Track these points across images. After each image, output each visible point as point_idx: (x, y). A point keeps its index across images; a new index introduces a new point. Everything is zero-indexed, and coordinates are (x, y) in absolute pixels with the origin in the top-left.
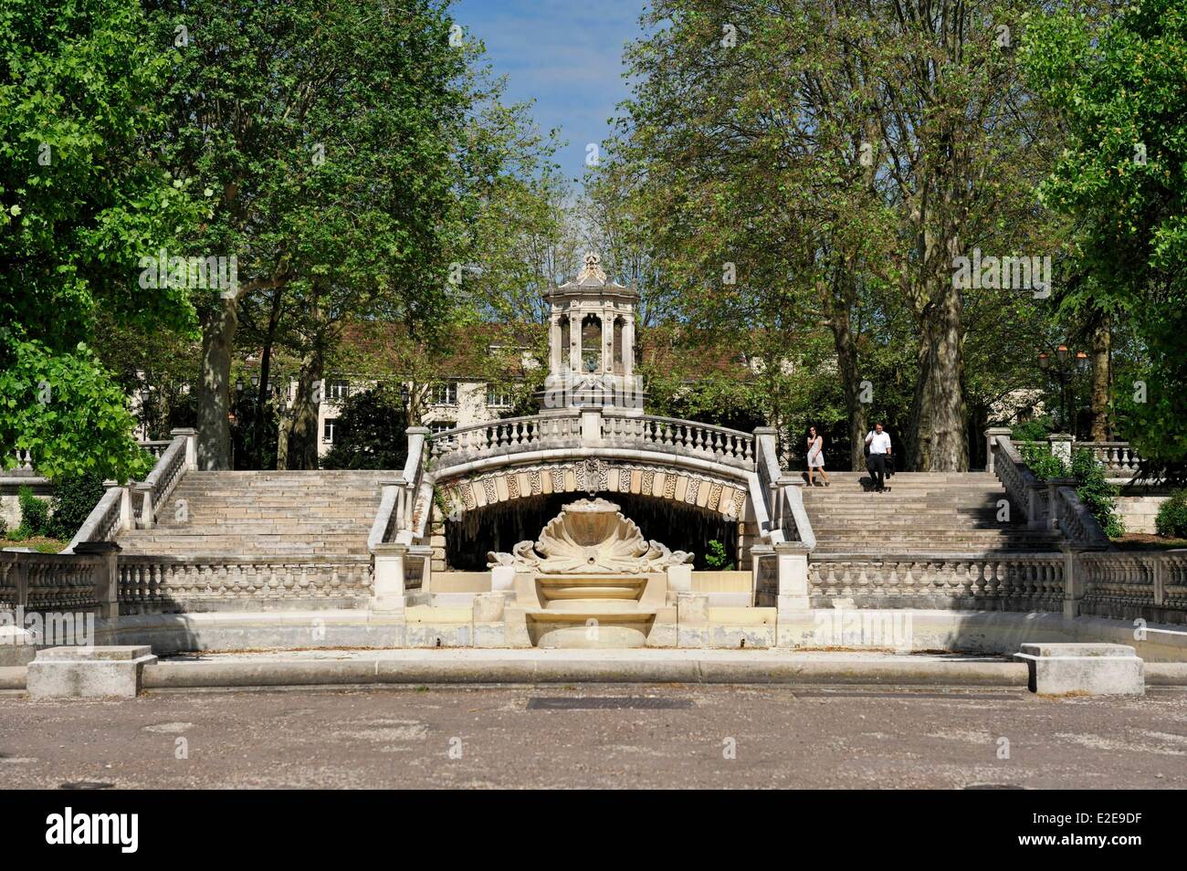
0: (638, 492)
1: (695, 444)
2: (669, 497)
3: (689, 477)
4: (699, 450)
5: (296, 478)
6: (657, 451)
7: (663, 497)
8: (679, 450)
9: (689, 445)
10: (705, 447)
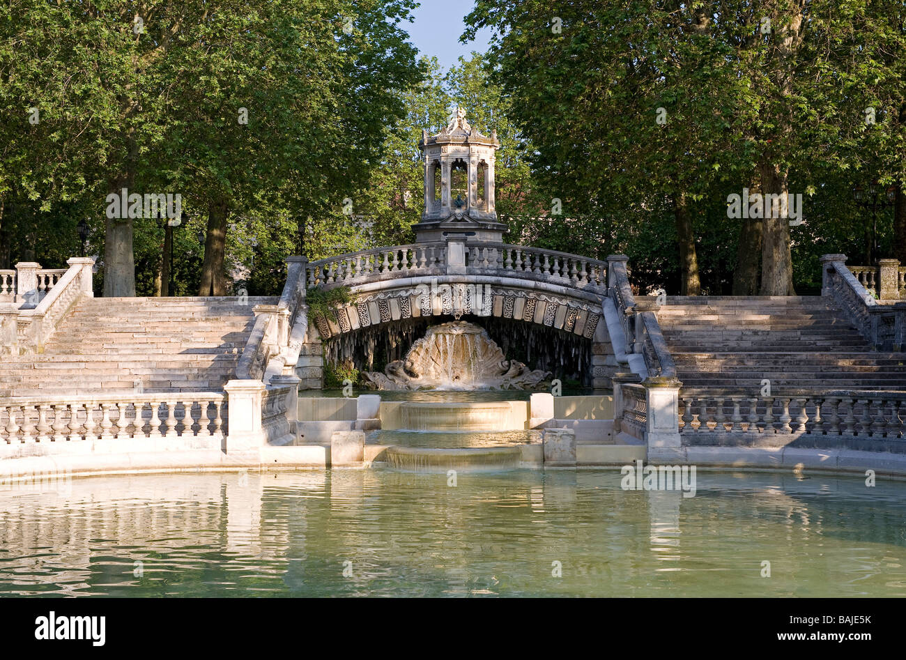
0: (500, 315)
1: (552, 272)
2: (528, 320)
3: (547, 302)
4: (555, 277)
5: (183, 304)
6: (517, 278)
7: (523, 320)
8: (538, 276)
9: (547, 272)
10: (561, 274)
